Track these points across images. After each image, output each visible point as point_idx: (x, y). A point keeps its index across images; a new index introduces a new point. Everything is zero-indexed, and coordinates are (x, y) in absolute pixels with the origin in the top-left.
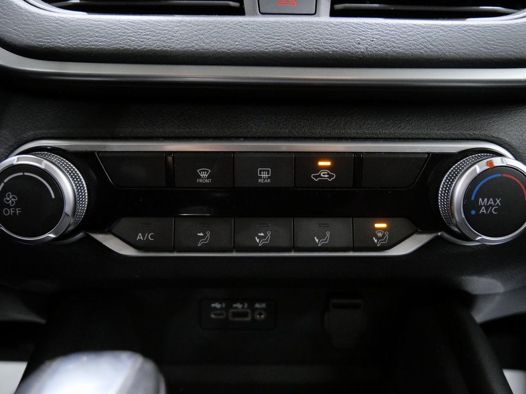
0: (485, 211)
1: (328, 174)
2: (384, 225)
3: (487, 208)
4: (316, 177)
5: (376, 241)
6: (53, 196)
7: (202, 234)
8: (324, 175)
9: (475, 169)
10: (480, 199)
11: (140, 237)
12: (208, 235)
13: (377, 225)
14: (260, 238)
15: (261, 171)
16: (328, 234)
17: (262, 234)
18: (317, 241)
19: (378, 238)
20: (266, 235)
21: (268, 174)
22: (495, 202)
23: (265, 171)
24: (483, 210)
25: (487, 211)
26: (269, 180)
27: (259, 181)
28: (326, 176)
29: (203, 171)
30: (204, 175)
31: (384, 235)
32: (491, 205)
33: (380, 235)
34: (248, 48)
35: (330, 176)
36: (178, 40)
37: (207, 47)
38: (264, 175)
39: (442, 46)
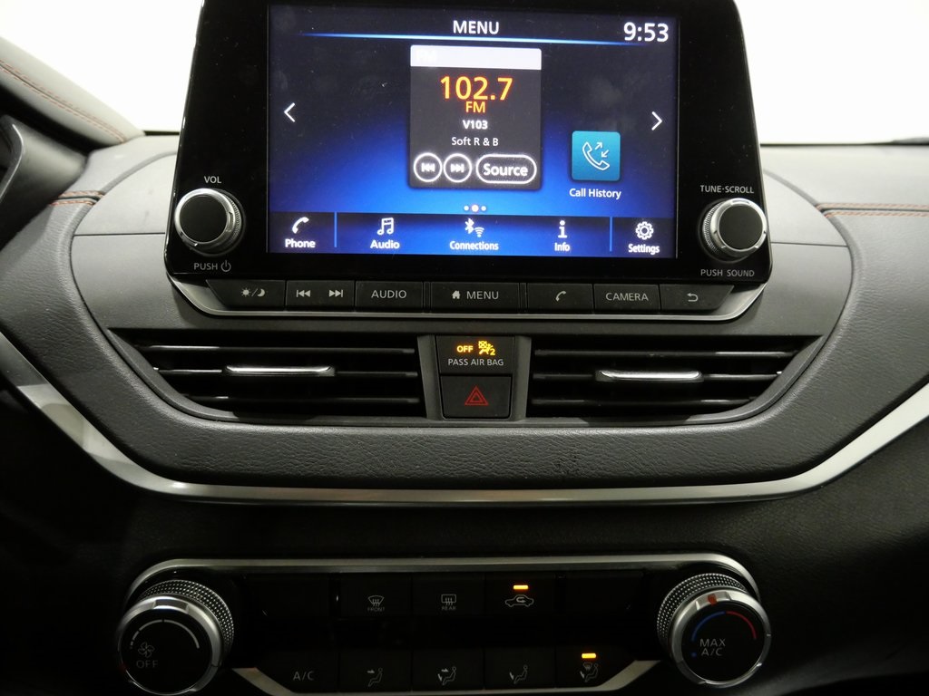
0: (707, 653)
1: (525, 599)
2: (593, 656)
3: (710, 649)
4: (511, 603)
5: (583, 676)
6: (198, 646)
7: (372, 672)
8: (520, 600)
9: (695, 606)
10: (702, 640)
11: (297, 676)
12: (380, 673)
13: (585, 656)
14: (444, 675)
15: (444, 598)
16: (525, 669)
17: (446, 670)
18: (512, 677)
19: (585, 672)
20: (450, 671)
21: (453, 600)
22: (719, 642)
23: (450, 597)
24: (705, 652)
25: (710, 653)
26: (454, 608)
27: (443, 608)
28: (523, 601)
29: (374, 598)
30: (376, 603)
31: (593, 668)
32: (714, 646)
33: (588, 668)
34: (430, 473)
35: (528, 602)
36: (348, 463)
37: (382, 472)
38: (449, 602)
39: (655, 464)
